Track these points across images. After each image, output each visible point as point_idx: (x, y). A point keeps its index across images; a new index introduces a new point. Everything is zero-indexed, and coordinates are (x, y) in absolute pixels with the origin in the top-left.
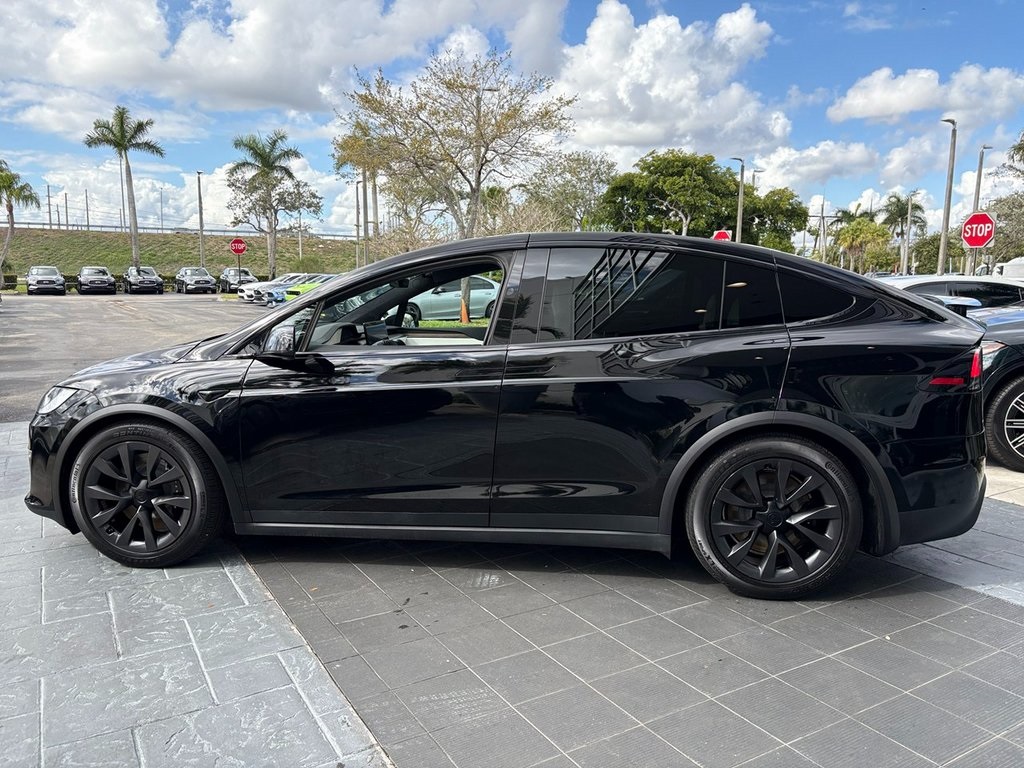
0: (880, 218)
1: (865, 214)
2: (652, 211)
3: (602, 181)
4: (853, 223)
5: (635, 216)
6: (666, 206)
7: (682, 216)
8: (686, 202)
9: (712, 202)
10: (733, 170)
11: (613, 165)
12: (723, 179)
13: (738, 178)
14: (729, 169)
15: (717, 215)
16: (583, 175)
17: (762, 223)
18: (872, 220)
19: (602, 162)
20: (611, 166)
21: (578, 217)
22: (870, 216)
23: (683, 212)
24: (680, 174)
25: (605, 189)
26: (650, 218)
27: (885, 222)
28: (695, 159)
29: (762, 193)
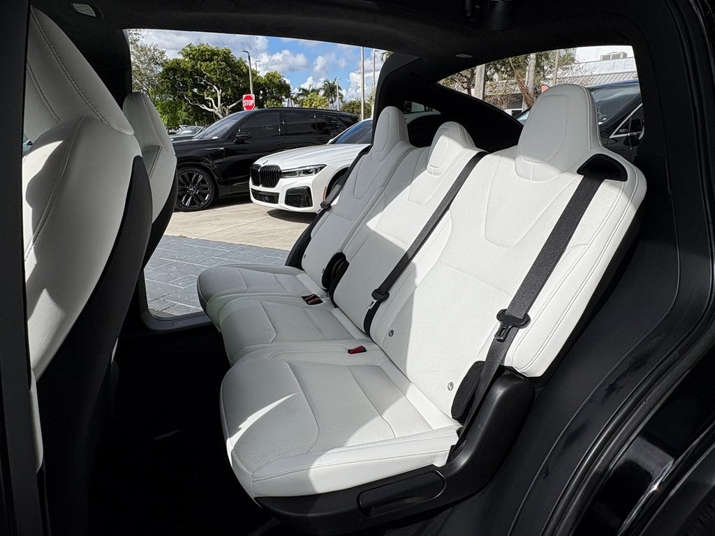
0: (322, 93)
1: (313, 91)
2: (196, 85)
3: (158, 63)
4: (309, 96)
5: (185, 88)
6: (205, 82)
7: (216, 88)
8: (217, 79)
9: (234, 80)
10: (244, 60)
11: (163, 53)
12: (238, 65)
13: (247, 64)
14: (241, 58)
15: (238, 87)
16: (143, 59)
17: (265, 93)
18: (318, 94)
19: (155, 50)
20: (162, 53)
21: (145, 89)
22: (316, 91)
23: (217, 86)
24: (211, 60)
25: (161, 69)
26: (195, 90)
27: (324, 95)
28: (218, 51)
29: (262, 74)
